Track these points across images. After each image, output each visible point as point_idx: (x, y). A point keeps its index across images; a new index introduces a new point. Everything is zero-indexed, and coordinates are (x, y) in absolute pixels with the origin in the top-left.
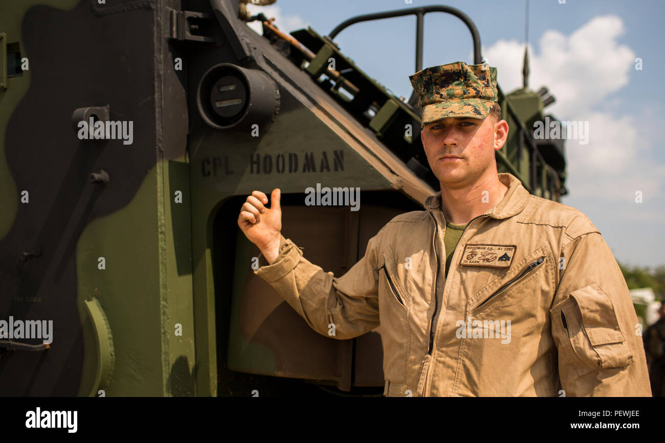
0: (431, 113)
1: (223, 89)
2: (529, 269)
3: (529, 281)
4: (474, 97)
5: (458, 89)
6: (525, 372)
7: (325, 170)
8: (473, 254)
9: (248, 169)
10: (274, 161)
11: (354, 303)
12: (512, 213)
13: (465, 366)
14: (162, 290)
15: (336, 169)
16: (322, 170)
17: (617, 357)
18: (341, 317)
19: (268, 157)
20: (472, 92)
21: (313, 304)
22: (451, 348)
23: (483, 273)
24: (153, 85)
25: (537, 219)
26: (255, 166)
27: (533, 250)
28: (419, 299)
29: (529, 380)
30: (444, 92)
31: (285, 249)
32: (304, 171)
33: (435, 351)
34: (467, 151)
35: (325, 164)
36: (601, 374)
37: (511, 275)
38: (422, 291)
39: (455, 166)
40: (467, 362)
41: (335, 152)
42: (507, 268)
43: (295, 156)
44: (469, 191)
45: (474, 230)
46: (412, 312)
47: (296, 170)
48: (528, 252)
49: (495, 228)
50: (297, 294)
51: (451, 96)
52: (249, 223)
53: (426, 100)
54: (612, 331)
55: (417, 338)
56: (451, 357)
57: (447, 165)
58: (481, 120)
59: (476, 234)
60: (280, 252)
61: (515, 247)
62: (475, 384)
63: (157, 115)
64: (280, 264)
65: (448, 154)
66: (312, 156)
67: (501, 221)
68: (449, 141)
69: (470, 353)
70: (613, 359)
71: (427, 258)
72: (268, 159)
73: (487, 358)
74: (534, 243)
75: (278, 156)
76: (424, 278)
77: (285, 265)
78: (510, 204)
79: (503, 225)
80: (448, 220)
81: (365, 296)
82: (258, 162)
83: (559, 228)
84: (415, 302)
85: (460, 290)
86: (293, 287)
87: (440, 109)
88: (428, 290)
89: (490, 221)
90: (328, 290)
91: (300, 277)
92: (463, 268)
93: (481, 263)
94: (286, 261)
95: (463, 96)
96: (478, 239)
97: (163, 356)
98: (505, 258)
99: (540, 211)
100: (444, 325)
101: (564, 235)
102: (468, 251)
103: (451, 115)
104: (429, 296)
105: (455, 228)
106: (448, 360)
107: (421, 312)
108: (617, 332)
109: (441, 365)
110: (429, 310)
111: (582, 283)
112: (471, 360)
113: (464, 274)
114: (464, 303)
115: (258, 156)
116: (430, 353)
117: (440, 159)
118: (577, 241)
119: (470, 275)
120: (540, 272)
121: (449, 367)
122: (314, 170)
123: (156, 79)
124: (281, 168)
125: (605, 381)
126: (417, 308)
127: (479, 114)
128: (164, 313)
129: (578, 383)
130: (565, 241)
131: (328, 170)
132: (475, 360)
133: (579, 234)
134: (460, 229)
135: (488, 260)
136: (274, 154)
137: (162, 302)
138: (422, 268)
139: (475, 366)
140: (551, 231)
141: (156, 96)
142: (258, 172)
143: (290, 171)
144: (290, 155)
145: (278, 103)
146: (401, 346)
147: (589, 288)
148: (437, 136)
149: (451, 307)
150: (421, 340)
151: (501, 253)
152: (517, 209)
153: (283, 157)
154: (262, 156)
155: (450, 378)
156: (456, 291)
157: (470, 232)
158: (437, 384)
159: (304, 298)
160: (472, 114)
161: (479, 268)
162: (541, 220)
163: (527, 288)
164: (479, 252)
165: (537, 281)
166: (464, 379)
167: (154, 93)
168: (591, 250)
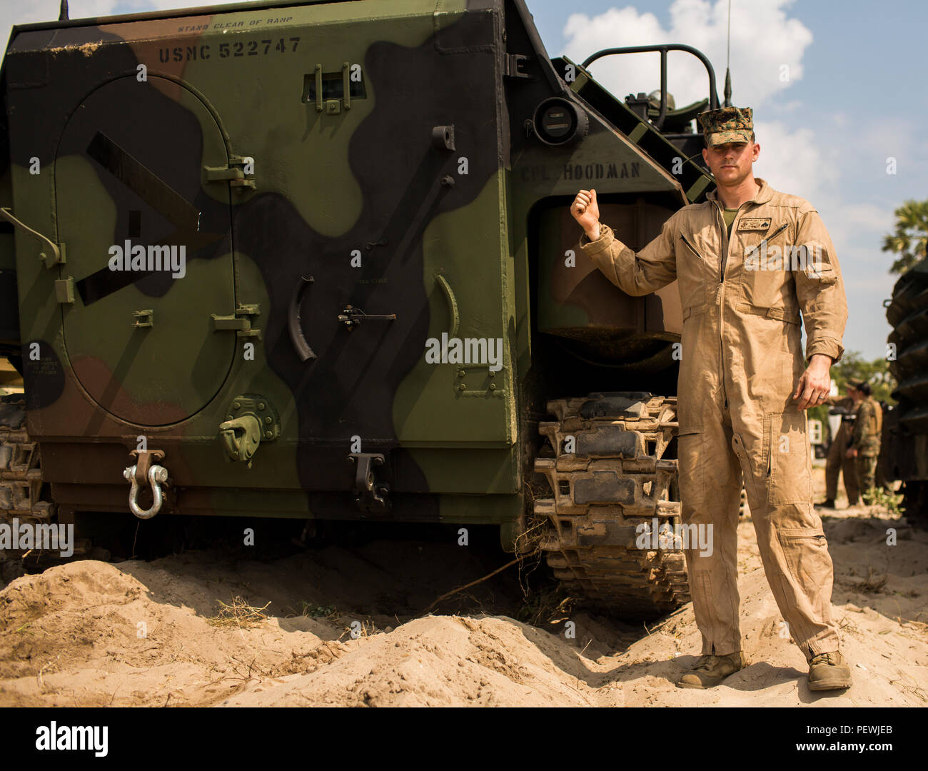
0: (717, 139)
1: (552, 116)
2: (780, 231)
3: (779, 237)
4: (742, 129)
5: (733, 124)
6: (778, 291)
7: (625, 177)
8: (745, 224)
9: (562, 176)
10: (584, 170)
11: (654, 267)
12: (766, 200)
13: (744, 287)
14: (502, 266)
15: (633, 176)
16: (622, 177)
17: (829, 277)
18: (644, 277)
19: (579, 167)
20: (741, 126)
21: (623, 269)
22: (735, 279)
23: (752, 234)
24: (495, 111)
25: (782, 203)
26: (568, 174)
27: (781, 220)
28: (711, 253)
29: (780, 295)
30: (724, 125)
31: (605, 231)
32: (608, 177)
33: (725, 281)
34: (738, 163)
35: (624, 173)
36: (820, 288)
37: (769, 234)
38: (712, 249)
39: (731, 172)
40: (745, 285)
41: (633, 164)
42: (767, 231)
43: (601, 166)
44: (738, 187)
45: (744, 211)
46: (707, 261)
47: (601, 177)
48: (778, 221)
49: (756, 210)
50: (613, 262)
51: (729, 128)
52: (581, 211)
53: (712, 130)
54: (826, 264)
55: (712, 276)
56: (735, 284)
57: (727, 171)
58: (746, 143)
59: (745, 213)
60: (600, 233)
61: (771, 219)
62: (751, 297)
63: (498, 134)
64: (602, 241)
65: (727, 165)
66: (614, 165)
67: (760, 205)
68: (729, 156)
69: (747, 280)
70: (827, 278)
71: (713, 229)
72: (579, 169)
73: (757, 282)
74: (781, 217)
75: (587, 166)
76: (713, 241)
77: (605, 242)
78: (764, 195)
79: (761, 208)
80: (724, 207)
81: (663, 261)
82: (570, 171)
83: (795, 208)
84: (708, 255)
85: (739, 245)
86: (610, 256)
87: (723, 136)
88: (717, 247)
89: (753, 205)
90: (634, 260)
91: (614, 251)
92: (739, 232)
93: (751, 228)
94: (606, 238)
95: (736, 129)
96: (746, 216)
97: (503, 316)
98: (765, 225)
99: (782, 199)
100: (730, 265)
101: (798, 213)
102: (742, 223)
103: (732, 141)
104: (717, 251)
105: (730, 211)
106: (733, 285)
107: (713, 260)
108: (829, 265)
109: (729, 289)
110: (718, 259)
111: (809, 239)
112: (747, 284)
113: (740, 236)
114: (742, 252)
115: (571, 166)
116: (722, 282)
117: (722, 167)
118: (805, 215)
119: (744, 236)
120: (786, 232)
121: (734, 289)
122: (616, 176)
123: (497, 106)
124: (589, 175)
125: (822, 291)
126: (710, 258)
127: (746, 139)
128: (504, 283)
129: (808, 294)
130: (799, 215)
131: (627, 177)
132: (750, 283)
133: (806, 211)
134: (733, 211)
135: (755, 227)
136: (583, 164)
137: (503, 275)
138: (711, 235)
139: (750, 286)
140: (791, 210)
141: (498, 119)
142: (571, 178)
143: (597, 178)
144: (597, 166)
145: (588, 127)
146: (700, 283)
147: (813, 242)
148: (719, 154)
149: (733, 255)
150: (715, 276)
151: (763, 222)
152: (768, 198)
153: (591, 167)
154: (574, 165)
155: (735, 295)
156: (736, 246)
157: (741, 212)
158: (727, 299)
159: (617, 265)
160: (743, 140)
161: (749, 231)
162: (784, 203)
163: (778, 241)
164: (749, 223)
165: (783, 237)
166: (744, 295)
167: (496, 117)
168: (813, 220)
